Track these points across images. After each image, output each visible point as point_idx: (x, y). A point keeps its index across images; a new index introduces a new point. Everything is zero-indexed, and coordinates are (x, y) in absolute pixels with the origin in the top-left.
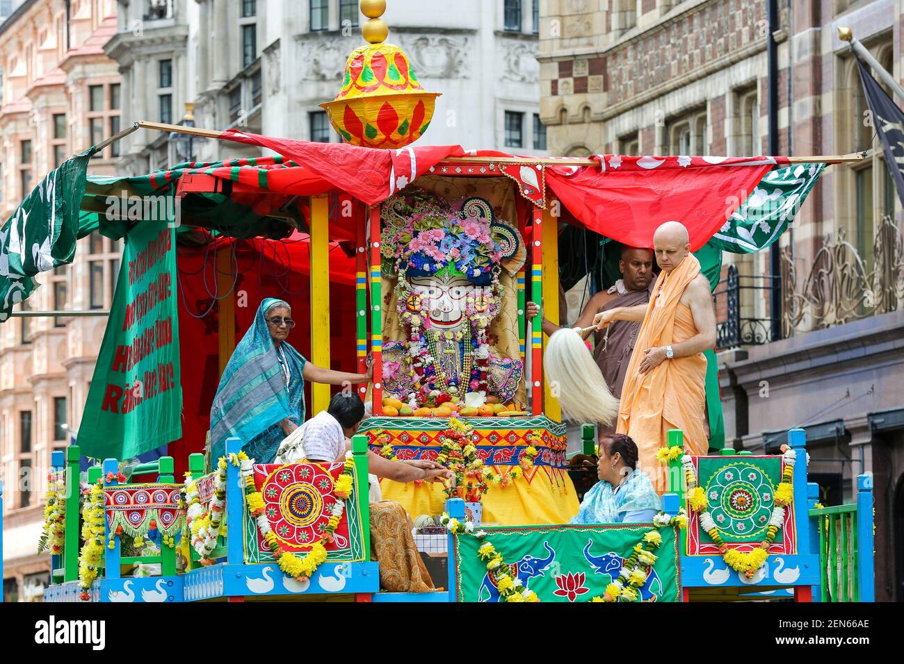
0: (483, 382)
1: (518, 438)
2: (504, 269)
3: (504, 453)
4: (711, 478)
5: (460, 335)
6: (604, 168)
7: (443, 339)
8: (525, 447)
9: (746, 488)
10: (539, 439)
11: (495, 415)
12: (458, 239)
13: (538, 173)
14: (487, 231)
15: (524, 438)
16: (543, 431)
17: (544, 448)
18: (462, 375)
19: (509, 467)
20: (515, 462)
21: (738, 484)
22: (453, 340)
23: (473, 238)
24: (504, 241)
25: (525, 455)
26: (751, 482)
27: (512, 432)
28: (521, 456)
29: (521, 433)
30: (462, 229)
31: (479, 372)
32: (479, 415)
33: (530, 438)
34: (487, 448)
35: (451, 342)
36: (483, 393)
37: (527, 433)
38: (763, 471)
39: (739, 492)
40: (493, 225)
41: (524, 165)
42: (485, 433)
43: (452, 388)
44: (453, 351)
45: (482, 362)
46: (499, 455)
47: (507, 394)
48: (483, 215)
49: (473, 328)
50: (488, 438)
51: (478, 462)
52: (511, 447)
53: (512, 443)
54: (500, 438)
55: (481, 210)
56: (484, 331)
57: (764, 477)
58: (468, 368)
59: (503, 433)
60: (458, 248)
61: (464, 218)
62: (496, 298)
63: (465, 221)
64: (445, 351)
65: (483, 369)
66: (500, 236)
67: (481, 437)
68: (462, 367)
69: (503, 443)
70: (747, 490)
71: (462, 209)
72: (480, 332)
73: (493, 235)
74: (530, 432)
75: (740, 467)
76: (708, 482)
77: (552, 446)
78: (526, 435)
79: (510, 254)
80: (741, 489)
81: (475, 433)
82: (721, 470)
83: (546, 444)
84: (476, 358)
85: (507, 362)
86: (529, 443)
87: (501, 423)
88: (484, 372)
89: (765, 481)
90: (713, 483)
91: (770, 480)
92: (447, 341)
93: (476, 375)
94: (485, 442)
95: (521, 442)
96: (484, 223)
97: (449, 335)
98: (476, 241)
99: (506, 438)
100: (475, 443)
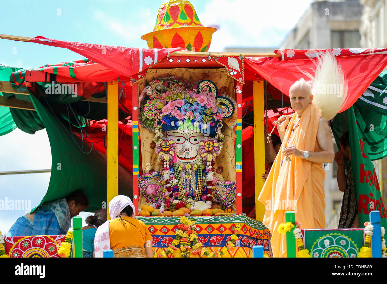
0: (209, 195)
1: (226, 229)
2: (225, 124)
3: (217, 239)
4: (315, 243)
5: (195, 167)
6: (283, 58)
7: (185, 169)
8: (230, 235)
9: (338, 250)
10: (239, 230)
11: (213, 215)
12: (193, 105)
13: (240, 62)
14: (213, 100)
15: (230, 229)
16: (243, 224)
17: (243, 236)
18: (196, 191)
19: (220, 248)
20: (224, 244)
21: (333, 248)
22: (191, 169)
23: (203, 105)
24: (225, 108)
25: (230, 240)
26: (342, 246)
27: (222, 226)
28: (228, 241)
29: (228, 226)
30: (195, 100)
31: (207, 189)
32: (202, 215)
33: (234, 229)
34: (205, 236)
35: (190, 171)
36: (209, 202)
37: (232, 226)
38: (350, 239)
39: (334, 253)
40: (217, 97)
41: (230, 57)
42: (204, 226)
43: (189, 199)
44: (190, 176)
45: (209, 183)
46: (214, 240)
47: (228, 204)
48: (211, 91)
49: (205, 162)
50: (206, 229)
51: (198, 245)
52: (221, 235)
53: (222, 232)
54: (213, 229)
55: (210, 88)
56: (211, 163)
57: (351, 243)
58: (200, 187)
59: (216, 226)
60: (192, 111)
61: (199, 92)
62: (220, 143)
63: (198, 95)
64: (186, 176)
65: (210, 187)
66: (223, 104)
67: (201, 229)
68: (197, 186)
69: (216, 232)
70: (339, 252)
71: (198, 88)
72: (208, 164)
73: (217, 104)
74: (234, 225)
75: (335, 237)
76: (313, 246)
77: (251, 235)
78: (231, 227)
79: (229, 115)
80: (335, 251)
81: (198, 226)
82: (321, 239)
83: (245, 233)
84: (206, 181)
85: (228, 183)
86: (233, 232)
87: (215, 220)
88: (210, 189)
89: (352, 245)
90: (316, 246)
91: (356, 245)
92: (187, 170)
93: (206, 191)
94: (204, 232)
95: (228, 232)
96: (211, 96)
97: (188, 166)
98: (205, 107)
99: (218, 229)
100: (198, 232)
